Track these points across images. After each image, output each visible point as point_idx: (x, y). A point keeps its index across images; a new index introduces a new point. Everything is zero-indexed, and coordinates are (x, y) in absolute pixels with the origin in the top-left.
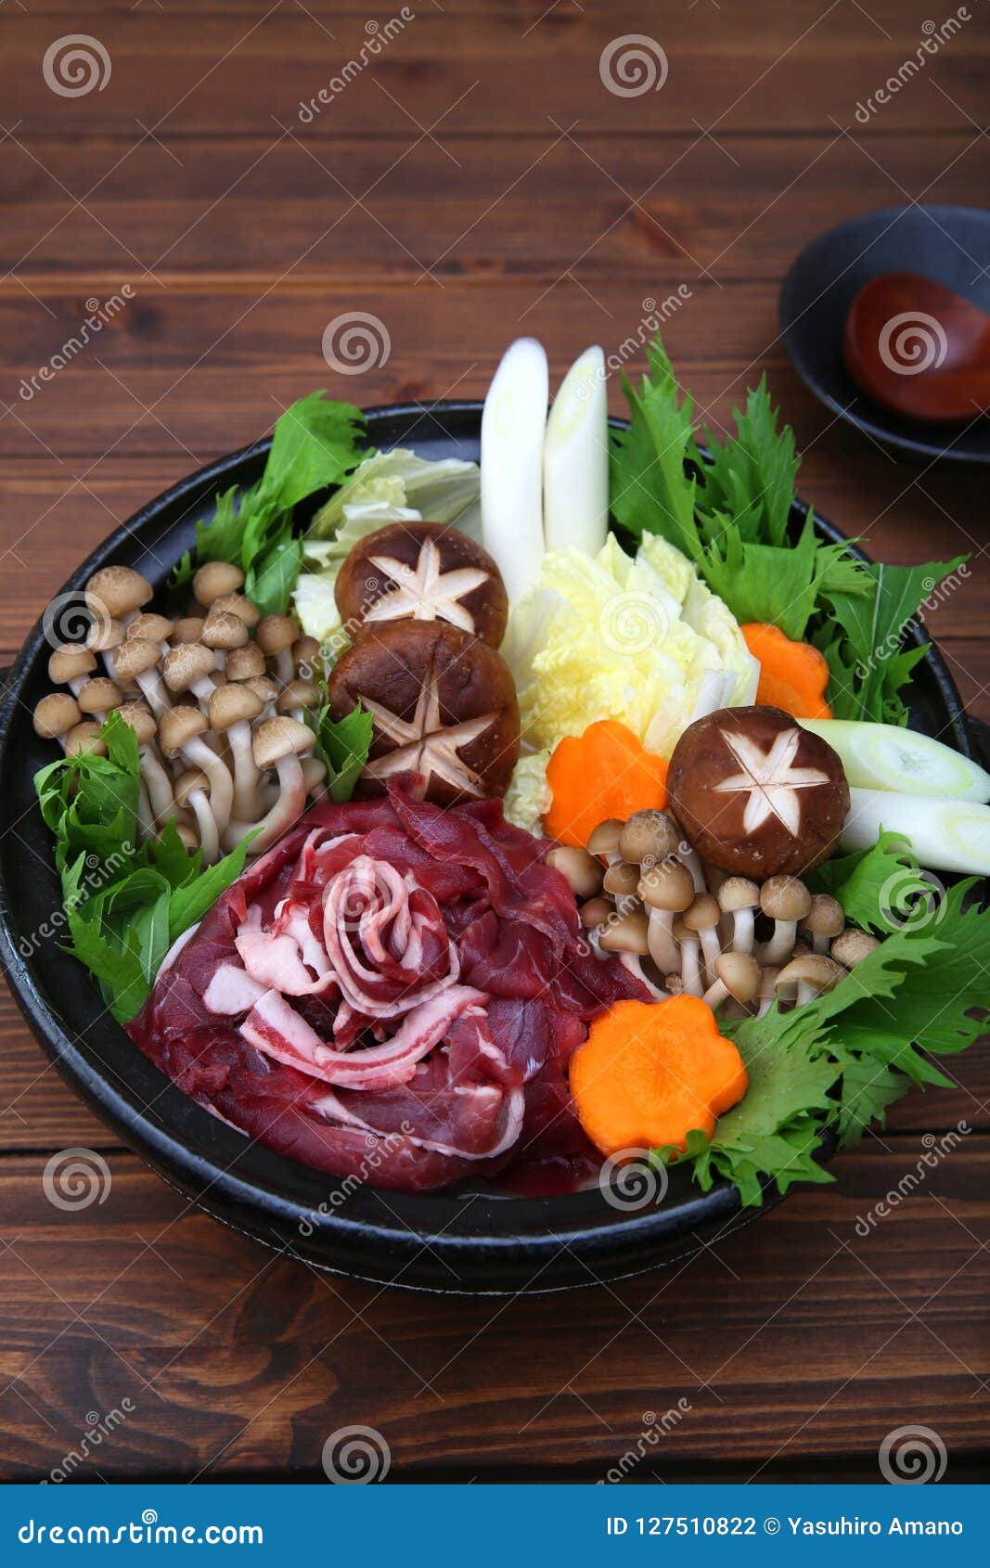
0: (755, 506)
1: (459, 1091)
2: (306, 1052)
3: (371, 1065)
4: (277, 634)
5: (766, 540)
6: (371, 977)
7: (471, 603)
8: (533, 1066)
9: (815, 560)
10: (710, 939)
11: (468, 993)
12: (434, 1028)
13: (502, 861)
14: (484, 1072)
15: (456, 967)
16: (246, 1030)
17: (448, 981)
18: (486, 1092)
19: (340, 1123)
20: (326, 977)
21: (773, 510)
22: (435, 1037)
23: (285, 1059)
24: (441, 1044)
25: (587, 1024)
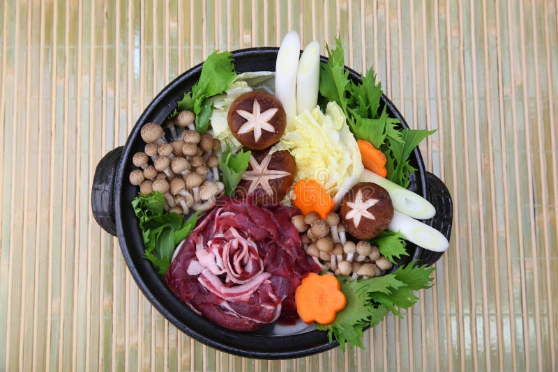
0: (367, 106)
1: (262, 305)
2: (218, 289)
3: (237, 295)
4: (207, 145)
5: (370, 117)
6: (237, 276)
7: (273, 122)
8: (285, 296)
9: (386, 124)
10: (340, 257)
11: (267, 275)
12: (256, 286)
13: (278, 225)
14: (270, 301)
15: (262, 269)
16: (200, 279)
17: (260, 272)
18: (270, 307)
19: (227, 310)
20: (224, 271)
21: (372, 108)
22: (255, 289)
23: (212, 291)
24: (258, 290)
25: (301, 280)
